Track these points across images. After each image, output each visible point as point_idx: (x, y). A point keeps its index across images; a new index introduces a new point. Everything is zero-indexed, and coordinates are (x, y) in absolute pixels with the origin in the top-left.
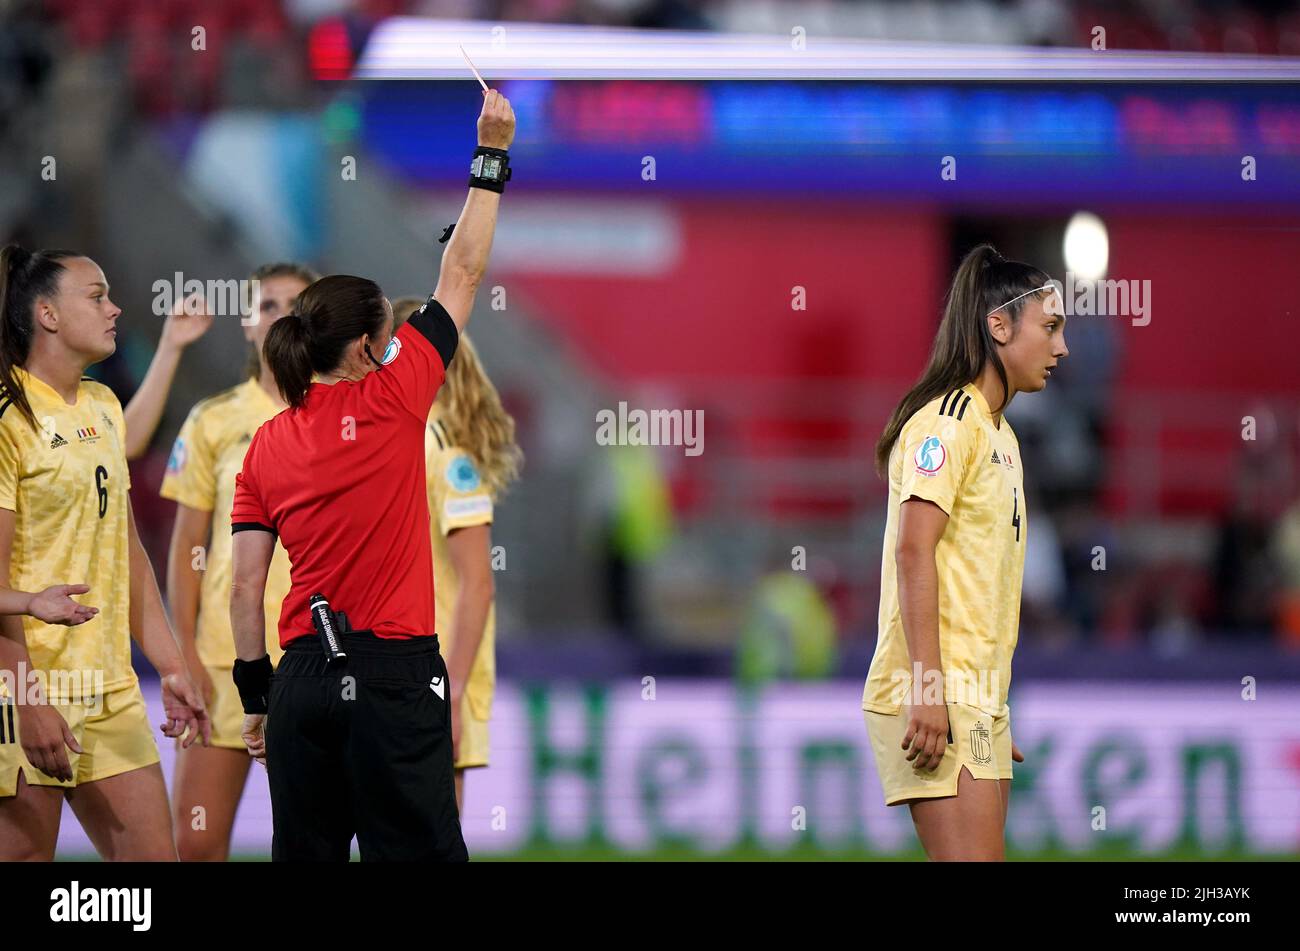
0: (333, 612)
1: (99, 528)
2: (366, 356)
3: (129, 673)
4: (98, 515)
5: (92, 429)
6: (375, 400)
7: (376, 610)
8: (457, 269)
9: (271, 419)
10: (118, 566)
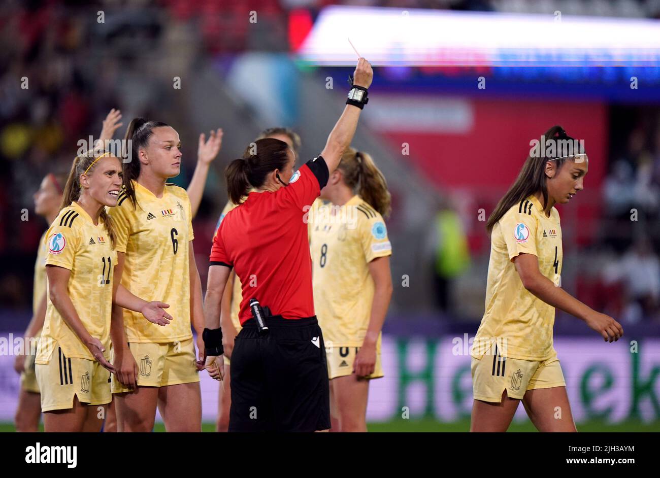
0: (261, 308)
1: (174, 259)
2: (277, 180)
3: (190, 332)
4: (173, 252)
5: (171, 210)
6: (281, 200)
7: (282, 306)
8: (335, 143)
9: (231, 210)
10: (184, 279)
